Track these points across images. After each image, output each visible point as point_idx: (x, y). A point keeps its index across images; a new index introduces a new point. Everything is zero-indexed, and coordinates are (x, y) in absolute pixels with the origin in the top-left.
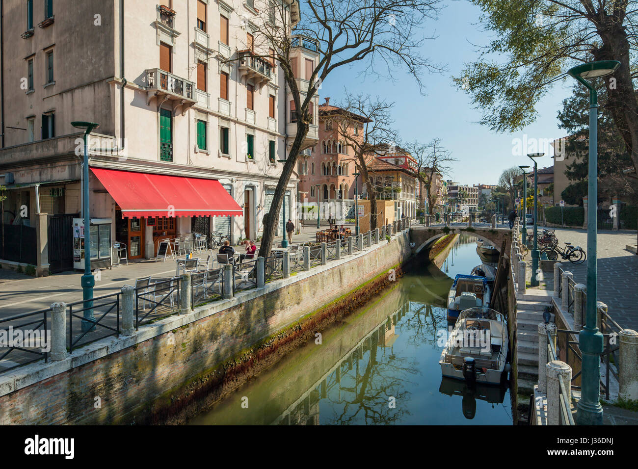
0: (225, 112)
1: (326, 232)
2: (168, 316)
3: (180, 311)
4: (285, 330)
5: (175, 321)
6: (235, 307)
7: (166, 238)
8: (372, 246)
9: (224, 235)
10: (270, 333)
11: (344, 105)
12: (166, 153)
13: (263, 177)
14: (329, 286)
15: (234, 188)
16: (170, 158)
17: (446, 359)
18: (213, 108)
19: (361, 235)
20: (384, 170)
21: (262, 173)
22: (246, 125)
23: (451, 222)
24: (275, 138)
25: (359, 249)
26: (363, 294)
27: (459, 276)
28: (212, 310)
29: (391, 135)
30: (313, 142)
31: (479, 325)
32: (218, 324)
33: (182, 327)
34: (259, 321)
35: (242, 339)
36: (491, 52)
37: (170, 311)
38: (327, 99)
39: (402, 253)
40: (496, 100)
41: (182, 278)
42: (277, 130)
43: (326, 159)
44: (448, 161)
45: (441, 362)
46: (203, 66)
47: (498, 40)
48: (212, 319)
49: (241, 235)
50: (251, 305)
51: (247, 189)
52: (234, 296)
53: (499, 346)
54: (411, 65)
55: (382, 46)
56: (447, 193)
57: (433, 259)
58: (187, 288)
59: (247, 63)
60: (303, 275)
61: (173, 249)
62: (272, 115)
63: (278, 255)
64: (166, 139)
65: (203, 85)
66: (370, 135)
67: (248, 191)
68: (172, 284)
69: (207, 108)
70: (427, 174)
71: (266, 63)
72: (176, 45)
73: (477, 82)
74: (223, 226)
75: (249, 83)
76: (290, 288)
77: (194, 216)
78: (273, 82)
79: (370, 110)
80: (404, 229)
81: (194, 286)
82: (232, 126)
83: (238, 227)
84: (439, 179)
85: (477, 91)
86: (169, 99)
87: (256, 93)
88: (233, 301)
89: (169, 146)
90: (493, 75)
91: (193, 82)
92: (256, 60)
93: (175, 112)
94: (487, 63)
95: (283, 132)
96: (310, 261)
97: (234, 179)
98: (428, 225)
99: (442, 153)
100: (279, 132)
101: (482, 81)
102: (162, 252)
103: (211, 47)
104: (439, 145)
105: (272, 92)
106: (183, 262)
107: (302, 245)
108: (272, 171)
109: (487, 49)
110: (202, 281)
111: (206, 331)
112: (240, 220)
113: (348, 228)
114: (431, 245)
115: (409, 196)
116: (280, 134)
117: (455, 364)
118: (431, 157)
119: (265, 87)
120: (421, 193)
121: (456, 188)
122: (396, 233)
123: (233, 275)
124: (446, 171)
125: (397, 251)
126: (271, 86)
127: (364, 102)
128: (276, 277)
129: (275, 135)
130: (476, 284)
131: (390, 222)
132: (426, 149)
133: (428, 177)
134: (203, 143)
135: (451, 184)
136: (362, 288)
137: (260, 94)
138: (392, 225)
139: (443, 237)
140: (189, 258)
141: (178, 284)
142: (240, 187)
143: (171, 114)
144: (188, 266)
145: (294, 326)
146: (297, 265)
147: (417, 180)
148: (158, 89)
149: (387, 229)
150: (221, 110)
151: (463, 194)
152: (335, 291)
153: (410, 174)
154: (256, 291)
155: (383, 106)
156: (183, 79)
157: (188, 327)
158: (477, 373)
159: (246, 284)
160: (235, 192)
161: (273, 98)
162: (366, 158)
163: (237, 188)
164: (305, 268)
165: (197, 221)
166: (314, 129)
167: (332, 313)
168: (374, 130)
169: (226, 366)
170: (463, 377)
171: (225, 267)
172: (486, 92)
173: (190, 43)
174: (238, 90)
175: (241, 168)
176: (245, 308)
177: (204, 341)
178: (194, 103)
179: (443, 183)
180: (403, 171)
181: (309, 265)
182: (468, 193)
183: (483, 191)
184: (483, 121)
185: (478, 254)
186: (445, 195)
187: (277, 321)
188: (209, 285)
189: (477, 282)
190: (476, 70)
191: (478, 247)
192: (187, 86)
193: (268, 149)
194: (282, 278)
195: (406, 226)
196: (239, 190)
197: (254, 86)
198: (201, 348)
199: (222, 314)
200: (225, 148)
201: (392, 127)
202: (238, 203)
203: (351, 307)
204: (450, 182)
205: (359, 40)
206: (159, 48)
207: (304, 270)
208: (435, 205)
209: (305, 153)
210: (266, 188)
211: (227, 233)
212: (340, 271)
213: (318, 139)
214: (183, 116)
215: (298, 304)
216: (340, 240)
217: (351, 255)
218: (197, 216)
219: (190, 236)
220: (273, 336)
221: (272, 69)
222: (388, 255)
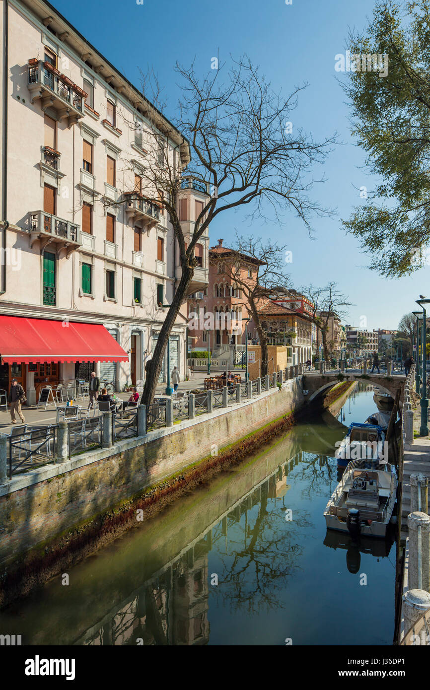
0: (111, 255)
1: (214, 379)
2: (43, 465)
3: (56, 460)
4: (167, 480)
5: (50, 471)
6: (113, 456)
7: (48, 384)
8: (262, 394)
9: (108, 381)
10: (151, 483)
11: (236, 248)
12: (50, 296)
13: (151, 322)
14: (214, 434)
15: (120, 332)
16: (53, 303)
17: (330, 510)
18: (99, 251)
19: (250, 383)
20: (278, 315)
21: (150, 318)
22: (133, 268)
23: (345, 369)
24: (163, 282)
25: (247, 397)
26: (252, 443)
27: (354, 424)
28: (90, 459)
29: (283, 279)
30: (202, 286)
31: (367, 476)
32: (96, 473)
33: (57, 476)
34: (139, 470)
35: (121, 489)
36: (377, 197)
37: (46, 460)
38: (220, 241)
39: (294, 401)
40: (385, 245)
41: (58, 426)
42: (166, 273)
43: (218, 302)
44: (344, 306)
45: (325, 514)
46: (88, 208)
47: (383, 185)
48: (90, 468)
49: (127, 381)
50: (130, 454)
51: (134, 334)
52: (113, 445)
53: (386, 498)
54: (300, 209)
55: (269, 189)
56: (346, 339)
57: (328, 407)
58: (63, 436)
59: (135, 204)
60: (187, 423)
61: (55, 396)
62: (161, 257)
63: (161, 402)
64: (49, 282)
65: (89, 228)
66: (261, 278)
67: (135, 336)
68: (49, 432)
69: (93, 251)
70: (323, 318)
71: (155, 205)
72: (61, 186)
73: (367, 226)
74: (108, 372)
75: (137, 225)
76: (174, 437)
77: (78, 362)
78: (161, 224)
79: (261, 253)
80: (296, 375)
81: (71, 435)
82: (118, 270)
83: (124, 373)
84: (337, 323)
85: (367, 235)
86: (52, 242)
87: (144, 236)
88: (111, 449)
89: (53, 290)
90: (383, 219)
91: (79, 224)
92: (144, 201)
93: (59, 256)
94: (377, 206)
95: (172, 275)
96: (195, 409)
97: (121, 323)
98: (321, 372)
99: (338, 298)
100: (167, 276)
101: (372, 225)
102: (44, 399)
103: (97, 189)
104: (335, 289)
105: (161, 234)
106: (63, 409)
107: (188, 392)
108: (160, 315)
109: (372, 195)
110: (80, 429)
111: (83, 481)
112: (126, 366)
113: (237, 375)
114: (325, 392)
115: (305, 342)
116: (168, 278)
117: (340, 516)
118: (327, 301)
119: (153, 230)
120: (318, 339)
121: (355, 333)
122: (287, 379)
123: (112, 423)
124: (343, 316)
125: (289, 398)
126: (159, 229)
127: (254, 245)
128: (159, 426)
129: (163, 278)
130: (370, 433)
131: (282, 368)
132: (321, 293)
133: (324, 322)
134: (87, 287)
135: (350, 328)
136: (250, 436)
137: (148, 236)
138: (284, 372)
139: (339, 384)
140: (70, 405)
141: (54, 432)
142: (126, 332)
143: (55, 257)
144: (68, 414)
145: (177, 476)
146: (181, 413)
147: (313, 325)
148: (41, 232)
149: (278, 376)
150: (107, 253)
151: (362, 340)
152: (222, 440)
153: (305, 318)
154: (137, 439)
155: (274, 249)
156: (67, 221)
157: (64, 476)
158: (361, 525)
159: (126, 433)
160: (121, 336)
161: (161, 240)
162: (258, 302)
163: (123, 333)
164: (189, 416)
165: (81, 367)
166: (203, 272)
167: (218, 463)
168: (265, 274)
169: (104, 516)
170: (347, 529)
171: (104, 415)
172: (376, 236)
173: (75, 185)
174: (125, 232)
175: (127, 312)
176: (124, 458)
177: (81, 491)
178: (79, 246)
179: (341, 328)
180: (298, 315)
181: (194, 413)
182: (367, 338)
183: (383, 336)
184: (372, 266)
185: (375, 402)
186: (343, 340)
187: (158, 471)
188: (87, 433)
189: (371, 431)
190: (365, 213)
191: (375, 394)
192: (71, 229)
193: (156, 292)
194: (165, 426)
195: (299, 373)
196: (126, 335)
197: (142, 229)
198: (78, 499)
199: (101, 463)
200: (111, 292)
201: (284, 271)
202: (123, 349)
203: (238, 457)
204: (348, 327)
205: (246, 183)
206: (43, 189)
207: (188, 419)
208: (333, 351)
209: (197, 296)
210: (153, 332)
211: (112, 379)
212: (227, 419)
213: (208, 283)
214: (67, 259)
215: (181, 453)
216: (227, 387)
217: (239, 402)
218: (80, 362)
219: (74, 382)
220: (155, 486)
221: (161, 211)
222: (279, 402)
